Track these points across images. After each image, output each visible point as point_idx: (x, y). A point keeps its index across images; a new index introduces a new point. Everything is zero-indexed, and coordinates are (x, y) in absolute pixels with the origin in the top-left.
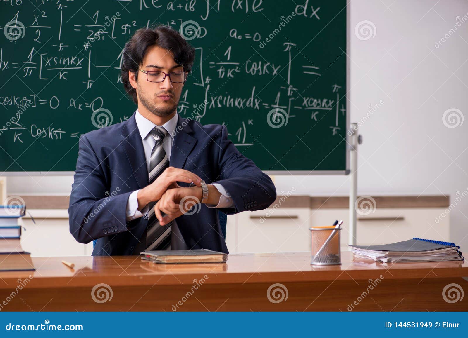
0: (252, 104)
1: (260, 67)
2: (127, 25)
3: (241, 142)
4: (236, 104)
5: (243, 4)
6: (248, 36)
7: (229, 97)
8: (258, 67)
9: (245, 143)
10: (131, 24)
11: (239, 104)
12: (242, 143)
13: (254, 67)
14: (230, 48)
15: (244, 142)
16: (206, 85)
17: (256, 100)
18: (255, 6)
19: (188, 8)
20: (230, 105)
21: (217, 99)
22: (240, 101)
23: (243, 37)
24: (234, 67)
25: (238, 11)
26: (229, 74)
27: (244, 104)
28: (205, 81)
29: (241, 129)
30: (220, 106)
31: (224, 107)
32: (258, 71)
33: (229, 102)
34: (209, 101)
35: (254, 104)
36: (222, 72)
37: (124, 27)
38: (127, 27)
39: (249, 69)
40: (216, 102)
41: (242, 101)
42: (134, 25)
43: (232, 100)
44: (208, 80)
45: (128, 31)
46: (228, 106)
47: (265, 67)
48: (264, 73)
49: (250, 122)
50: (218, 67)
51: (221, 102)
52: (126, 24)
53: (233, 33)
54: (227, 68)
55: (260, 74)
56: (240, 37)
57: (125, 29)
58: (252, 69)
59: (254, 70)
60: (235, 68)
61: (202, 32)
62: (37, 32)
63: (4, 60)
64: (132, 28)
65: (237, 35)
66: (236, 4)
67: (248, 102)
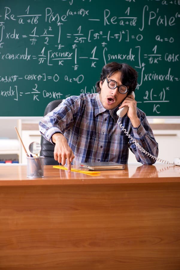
0: (168, 78)
1: (173, 57)
2: (97, 34)
3: (162, 100)
4: (160, 78)
5: (164, 21)
6: (166, 39)
7: (155, 74)
8: (172, 57)
9: (165, 100)
10: (100, 33)
11: (161, 78)
13: (170, 57)
14: (156, 46)
16: (142, 67)
17: (171, 76)
18: (170, 22)
19: (132, 24)
20: (156, 79)
21: (148, 76)
22: (162, 76)
23: (164, 40)
24: (158, 57)
25: (160, 25)
26: (156, 61)
27: (164, 78)
28: (141, 65)
29: (162, 92)
30: (150, 79)
31: (152, 80)
32: (172, 60)
33: (156, 77)
34: (144, 77)
35: (170, 78)
36: (151, 60)
37: (95, 35)
38: (98, 35)
39: (167, 58)
40: (148, 77)
43: (157, 76)
44: (143, 65)
45: (97, 37)
46: (155, 79)
47: (176, 57)
48: (176, 60)
49: (167, 89)
50: (149, 57)
51: (151, 77)
53: (157, 38)
54: (154, 58)
55: (173, 61)
56: (162, 40)
57: (96, 36)
59: (170, 59)
60: (159, 58)
61: (140, 38)
62: (46, 39)
63: (28, 54)
64: (100, 36)
65: (160, 39)
66: (160, 21)
67: (166, 77)
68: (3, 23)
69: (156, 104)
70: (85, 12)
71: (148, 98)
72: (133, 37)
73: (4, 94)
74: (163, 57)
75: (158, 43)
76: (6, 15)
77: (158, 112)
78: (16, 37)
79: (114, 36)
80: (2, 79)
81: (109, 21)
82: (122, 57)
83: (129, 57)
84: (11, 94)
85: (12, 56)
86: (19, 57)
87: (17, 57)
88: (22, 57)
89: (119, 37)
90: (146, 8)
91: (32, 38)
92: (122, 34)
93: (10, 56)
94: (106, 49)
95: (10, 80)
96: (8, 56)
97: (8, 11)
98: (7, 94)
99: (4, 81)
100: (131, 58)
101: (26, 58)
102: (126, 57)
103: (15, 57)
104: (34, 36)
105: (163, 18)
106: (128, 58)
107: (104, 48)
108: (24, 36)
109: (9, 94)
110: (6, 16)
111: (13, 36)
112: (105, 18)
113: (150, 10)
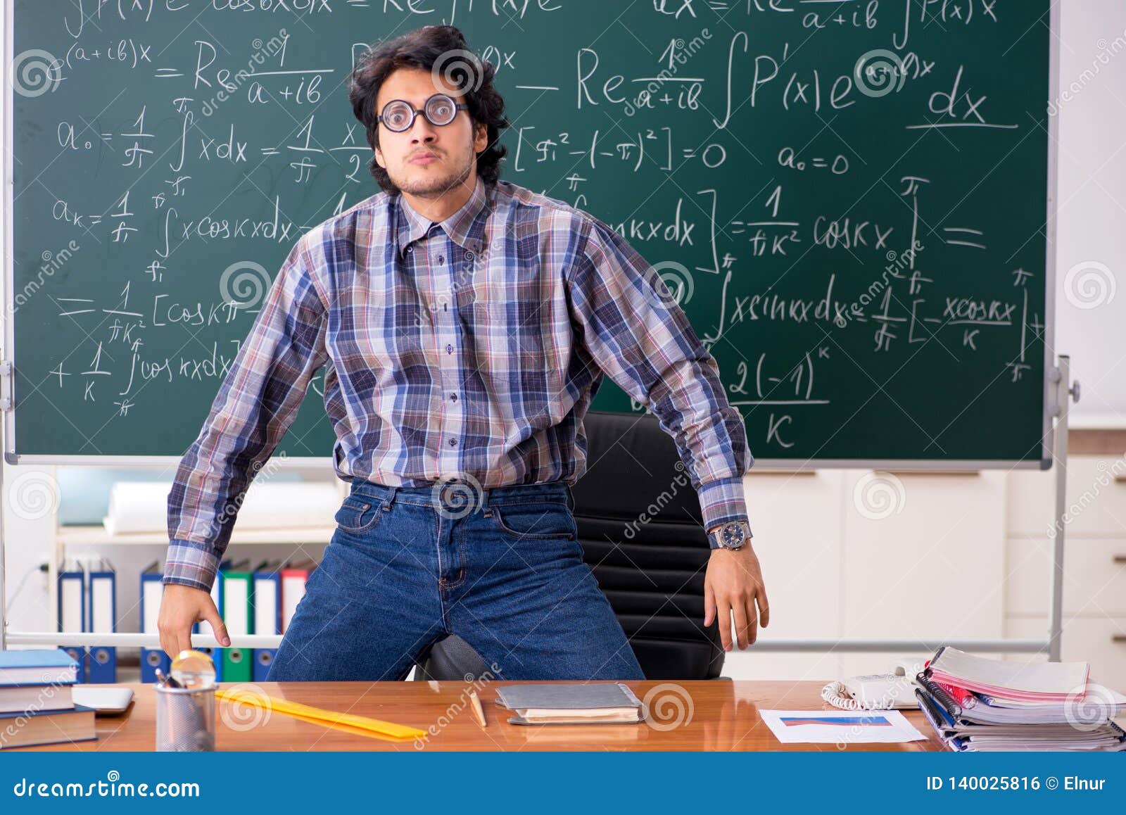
0: (827, 312)
1: (846, 231)
2: (548, 142)
3: (802, 396)
4: (792, 313)
5: (810, 93)
6: (819, 163)
7: (776, 297)
8: (841, 230)
9: (812, 398)
10: (558, 140)
11: (799, 312)
12: (805, 399)
13: (832, 232)
14: (779, 189)
15: (808, 397)
16: (724, 271)
17: (837, 304)
18: (835, 98)
19: (685, 102)
20: (778, 314)
21: (749, 302)
22: (800, 306)
23: (809, 164)
24: (788, 230)
25: (797, 107)
26: (777, 247)
27: (810, 313)
28: (721, 262)
29: (801, 367)
30: (754, 317)
31: (764, 319)
32: (843, 239)
33: (776, 308)
34: (731, 308)
35: (833, 313)
36: (760, 243)
37: (542, 146)
38: (549, 147)
39: (821, 235)
40: (745, 308)
41: (806, 307)
42: (563, 141)
43: (782, 304)
44: (728, 260)
45: (549, 154)
46: (773, 317)
47: (857, 232)
48: (855, 244)
49: (823, 353)
50: (753, 232)
51: (758, 309)
52: (546, 140)
53: (785, 158)
54: (771, 233)
55: (847, 246)
56: (801, 166)
57: (545, 150)
58: (828, 236)
59: (832, 238)
60: (791, 234)
61: (714, 156)
62: (352, 161)
63: (282, 220)
64: (560, 149)
65: (795, 162)
66: (794, 91)
67: (819, 309)
68: (186, 103)
69: (780, 411)
70: (503, 60)
71: (744, 388)
72: (689, 154)
73: (190, 368)
74: (805, 233)
75: (786, 177)
76: (198, 70)
77: (786, 443)
78: (235, 152)
79: (613, 150)
80: (184, 314)
81: (597, 94)
82: (645, 230)
83: (672, 230)
84: (218, 372)
85: (222, 227)
86: (249, 229)
87: (239, 230)
88: (260, 230)
89: (634, 152)
90: (740, 41)
91: (299, 156)
92: (646, 141)
93: (212, 228)
94: (582, 200)
95: (213, 316)
96: (205, 227)
97: (207, 54)
98: (201, 369)
99: (192, 320)
100: (682, 232)
101: (274, 233)
102: (661, 232)
103: (232, 229)
104: (306, 149)
105: (806, 78)
106: (669, 235)
107: (577, 194)
108: (270, 152)
109: (210, 370)
110: (200, 74)
111: (225, 150)
112: (581, 81)
113: (754, 51)
